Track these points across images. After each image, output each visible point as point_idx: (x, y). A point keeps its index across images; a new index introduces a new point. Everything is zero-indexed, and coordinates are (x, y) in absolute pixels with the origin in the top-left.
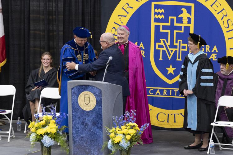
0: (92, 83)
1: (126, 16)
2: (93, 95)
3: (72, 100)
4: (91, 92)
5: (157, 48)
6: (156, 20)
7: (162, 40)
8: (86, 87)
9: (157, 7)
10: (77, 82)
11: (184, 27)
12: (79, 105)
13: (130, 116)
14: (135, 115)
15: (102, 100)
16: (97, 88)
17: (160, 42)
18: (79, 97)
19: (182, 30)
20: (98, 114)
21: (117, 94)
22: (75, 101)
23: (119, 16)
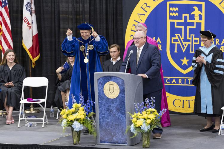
0: (116, 74)
1: (144, 15)
2: (117, 85)
3: (98, 89)
4: (115, 82)
5: (173, 42)
6: (171, 18)
7: (176, 35)
8: (111, 78)
9: (172, 6)
10: (102, 74)
11: (196, 23)
12: (105, 93)
13: (150, 102)
14: (154, 101)
15: (124, 89)
16: (121, 79)
17: (175, 37)
18: (105, 86)
19: (194, 26)
20: (121, 101)
21: (138, 84)
22: (101, 90)
23: (138, 14)
